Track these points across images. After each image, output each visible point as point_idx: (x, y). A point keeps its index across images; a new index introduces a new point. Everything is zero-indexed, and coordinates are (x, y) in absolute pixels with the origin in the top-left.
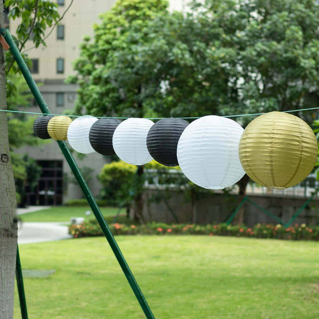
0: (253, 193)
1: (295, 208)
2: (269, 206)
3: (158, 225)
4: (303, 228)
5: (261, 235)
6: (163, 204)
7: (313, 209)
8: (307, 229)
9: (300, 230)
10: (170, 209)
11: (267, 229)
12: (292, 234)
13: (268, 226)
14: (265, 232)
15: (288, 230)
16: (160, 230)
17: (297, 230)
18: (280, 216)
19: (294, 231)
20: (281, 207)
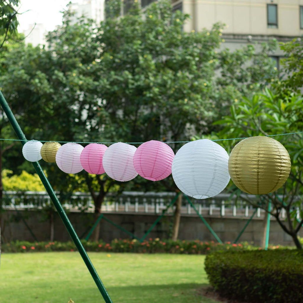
0: (107, 211)
1: (146, 224)
2: (123, 223)
3: (22, 243)
4: (157, 242)
5: (118, 250)
6: (21, 224)
7: (163, 224)
8: (161, 243)
9: (154, 243)
10: (29, 228)
11: (124, 244)
12: (148, 248)
13: (125, 241)
14: (122, 246)
15: (143, 244)
16: (24, 248)
17: (151, 244)
18: (133, 231)
19: (148, 245)
20: (133, 223)
